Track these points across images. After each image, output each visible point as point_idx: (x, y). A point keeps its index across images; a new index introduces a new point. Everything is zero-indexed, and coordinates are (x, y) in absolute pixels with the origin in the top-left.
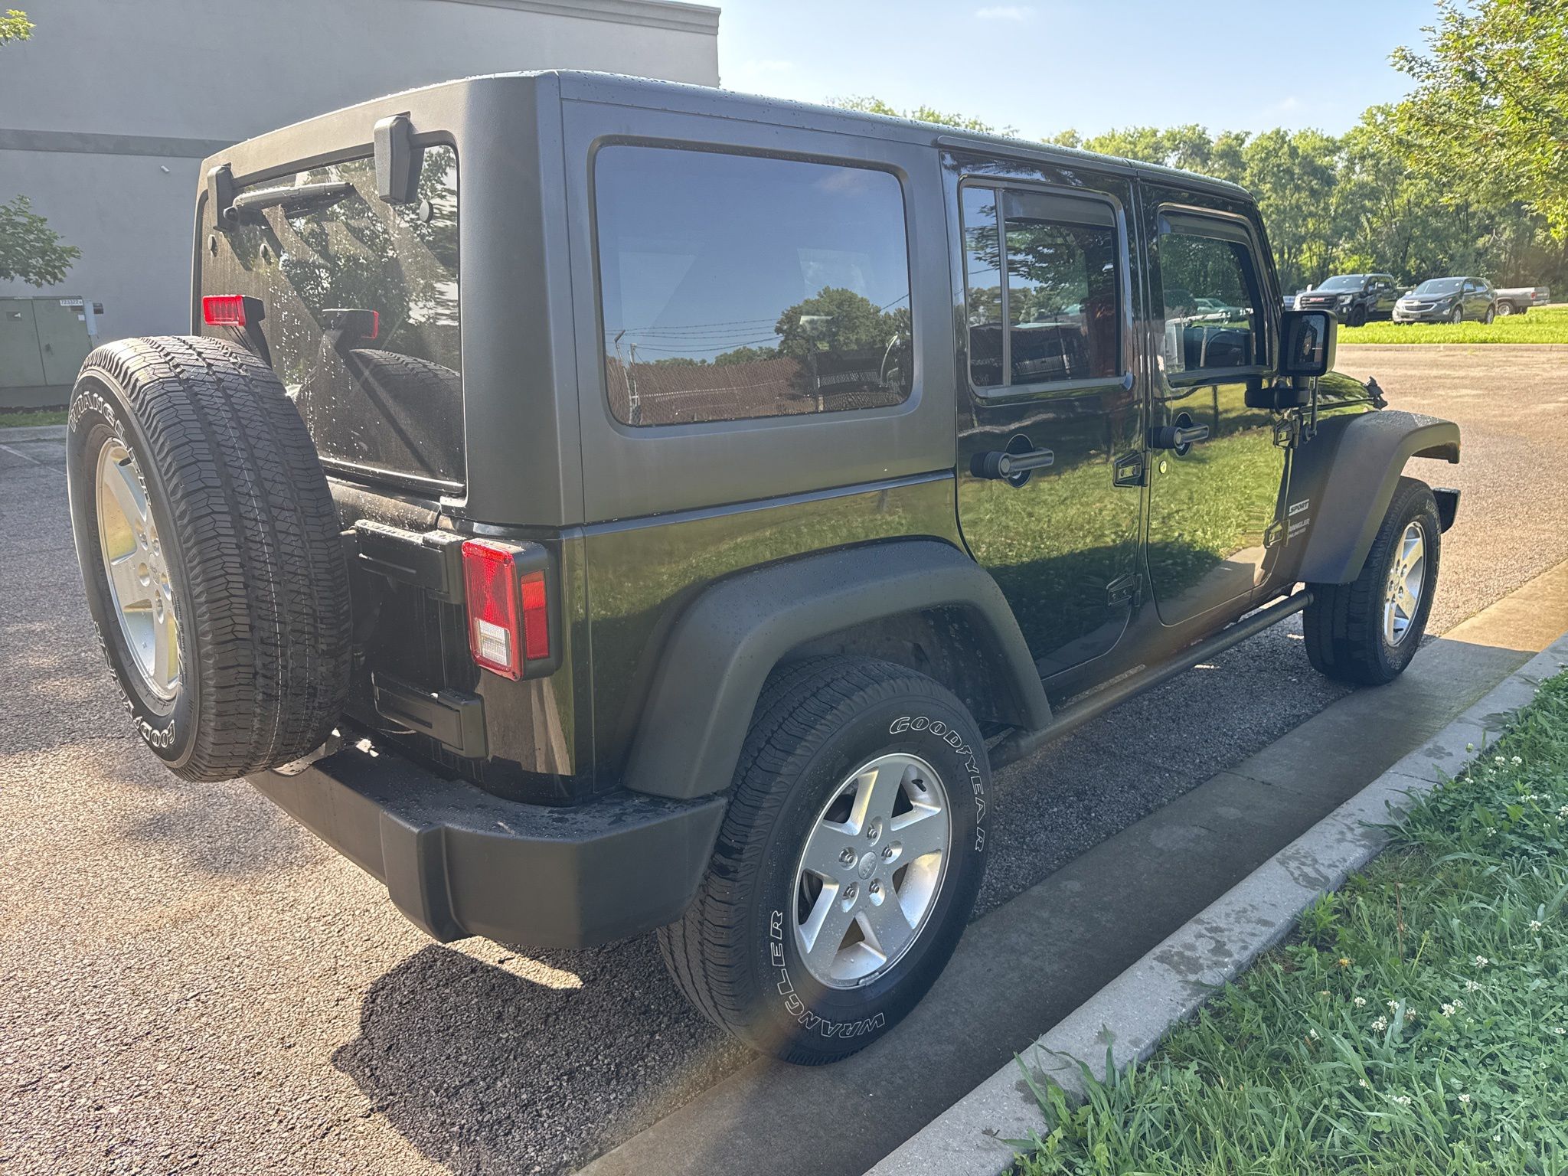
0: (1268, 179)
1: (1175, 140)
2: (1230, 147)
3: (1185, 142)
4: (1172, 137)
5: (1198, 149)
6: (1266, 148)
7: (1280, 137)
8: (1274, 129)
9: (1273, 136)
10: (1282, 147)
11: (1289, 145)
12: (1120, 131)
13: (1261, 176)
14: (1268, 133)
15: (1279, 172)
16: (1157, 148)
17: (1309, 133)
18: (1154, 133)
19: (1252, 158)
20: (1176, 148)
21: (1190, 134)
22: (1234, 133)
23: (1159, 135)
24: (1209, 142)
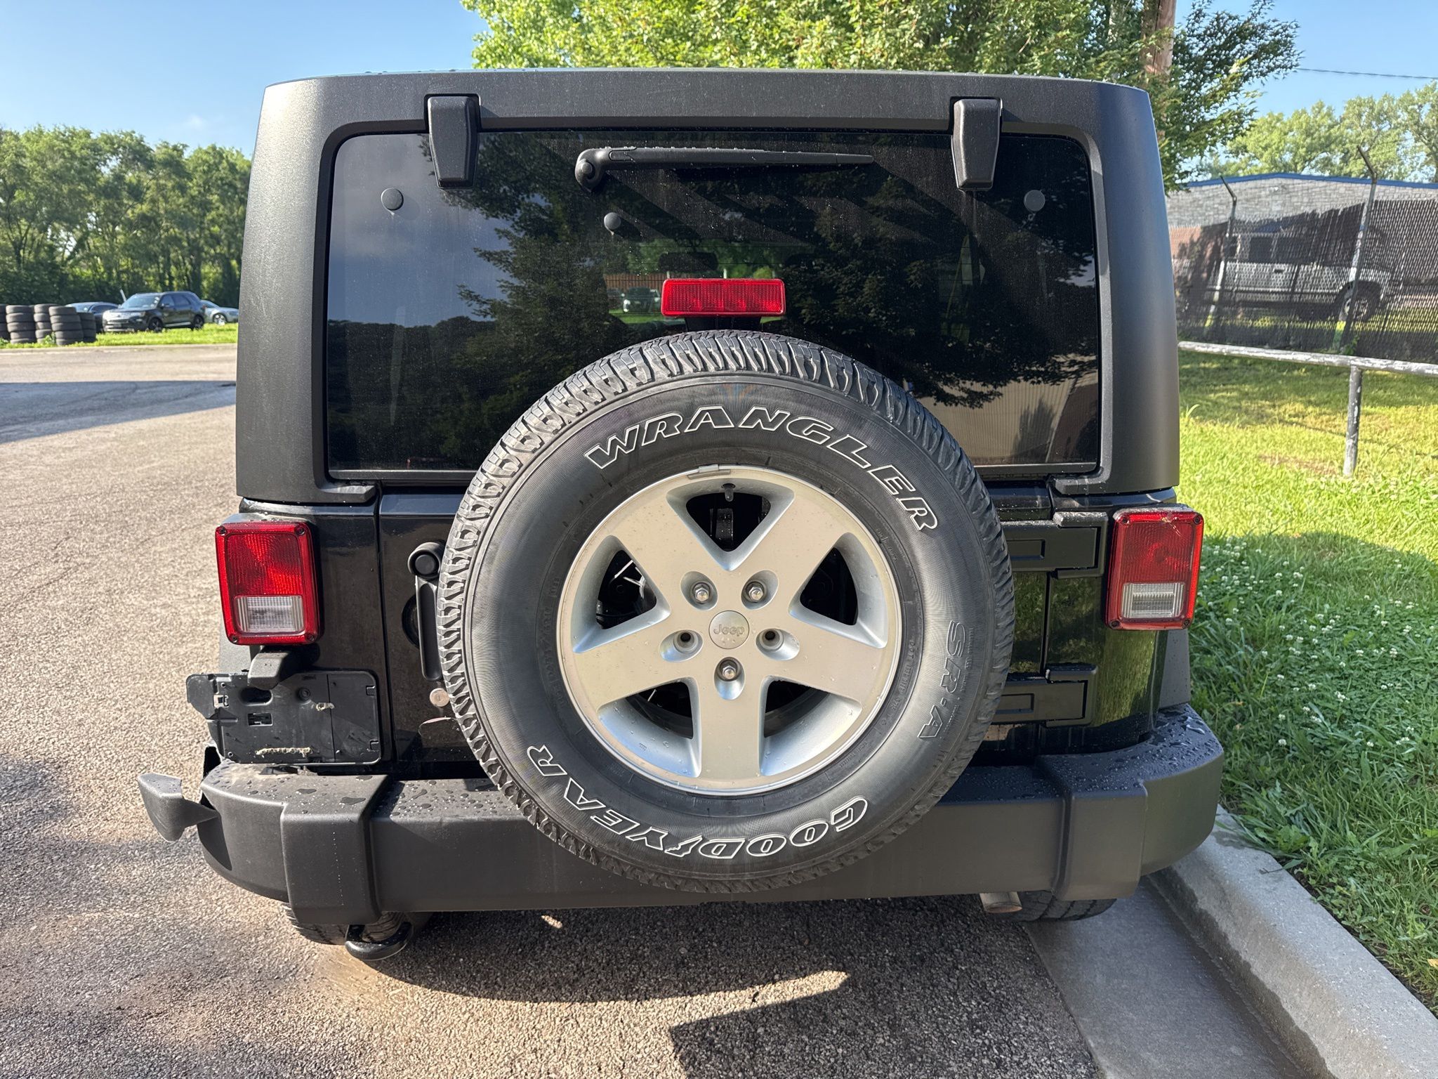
0: (214, 190)
1: (113, 144)
2: (172, 156)
3: (124, 148)
4: (109, 140)
5: (138, 154)
6: (207, 162)
7: (219, 154)
8: (210, 145)
9: (210, 151)
10: (220, 162)
11: (228, 161)
12: (49, 128)
13: (207, 187)
14: (205, 148)
15: (223, 185)
16: (95, 148)
17: (234, 152)
18: (88, 135)
19: (195, 169)
20: (115, 153)
21: (128, 139)
22: (172, 144)
23: (93, 136)
24: (149, 150)
